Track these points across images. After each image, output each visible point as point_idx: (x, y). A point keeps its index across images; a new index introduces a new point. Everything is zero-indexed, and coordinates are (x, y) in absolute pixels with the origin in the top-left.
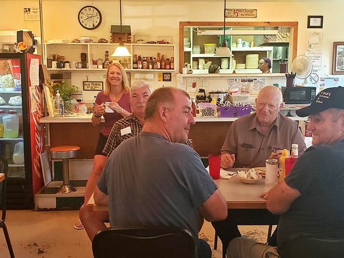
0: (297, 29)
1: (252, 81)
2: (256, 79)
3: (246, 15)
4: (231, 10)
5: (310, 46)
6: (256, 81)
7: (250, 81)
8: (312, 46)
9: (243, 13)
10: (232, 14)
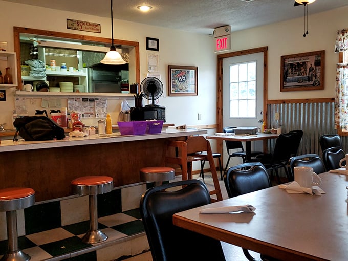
0: (138, 49)
1: (94, 101)
2: (98, 99)
3: (90, 29)
4: (75, 21)
5: (150, 67)
6: (98, 101)
7: (92, 101)
8: (152, 67)
9: (87, 27)
10: (76, 26)
